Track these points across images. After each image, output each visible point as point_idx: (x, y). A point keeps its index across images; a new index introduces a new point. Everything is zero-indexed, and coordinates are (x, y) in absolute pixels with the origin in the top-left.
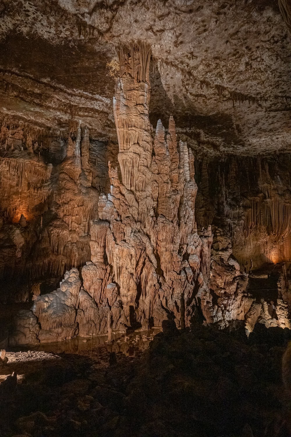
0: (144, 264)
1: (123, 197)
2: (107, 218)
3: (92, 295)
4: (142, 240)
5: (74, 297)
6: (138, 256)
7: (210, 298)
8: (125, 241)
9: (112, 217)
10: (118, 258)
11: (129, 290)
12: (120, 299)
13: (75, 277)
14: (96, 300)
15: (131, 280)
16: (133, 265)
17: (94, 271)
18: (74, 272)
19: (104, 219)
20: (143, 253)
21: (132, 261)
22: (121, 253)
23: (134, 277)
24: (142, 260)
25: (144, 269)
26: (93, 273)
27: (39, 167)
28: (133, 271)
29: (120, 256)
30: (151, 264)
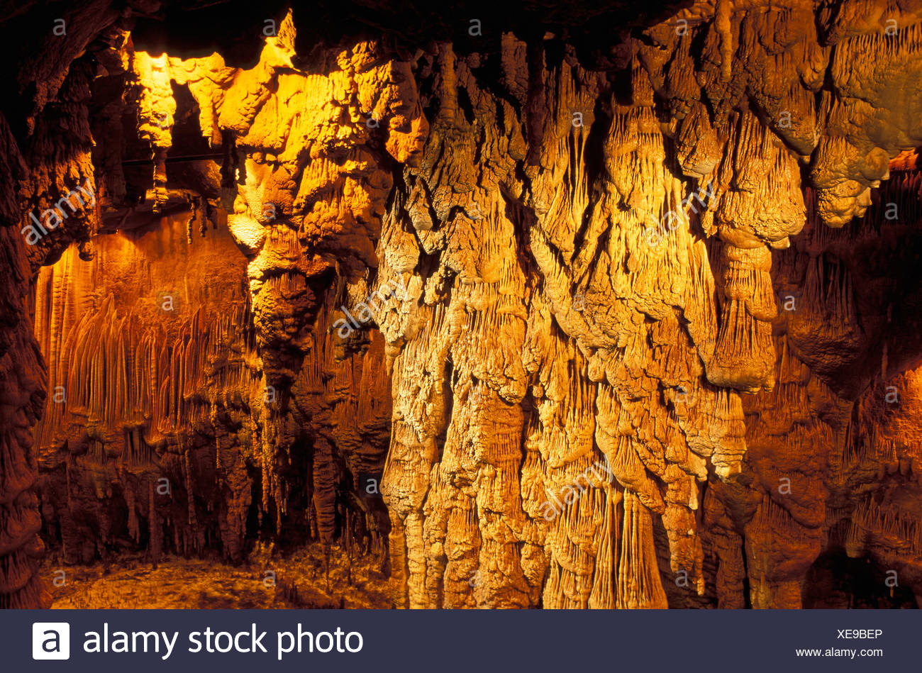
0: (580, 241)
1: (653, 468)
2: (712, 395)
3: (770, 137)
4: (586, 321)
5: (840, 130)
6: (601, 267)
7: (396, 144)
8: (649, 319)
9: (694, 400)
10: (674, 261)
11: (635, 154)
12: (665, 125)
13: (836, 196)
14: (756, 120)
15: (626, 188)
16: (619, 238)
17: (765, 218)
18: (840, 213)
19: (725, 394)
20: (581, 279)
21: (623, 251)
22: (664, 278)
23: (616, 198)
24: (588, 253)
25: (580, 224)
26: (770, 210)
27: (897, 549)
28: (618, 216)
29: (666, 268)
30: (554, 241)
